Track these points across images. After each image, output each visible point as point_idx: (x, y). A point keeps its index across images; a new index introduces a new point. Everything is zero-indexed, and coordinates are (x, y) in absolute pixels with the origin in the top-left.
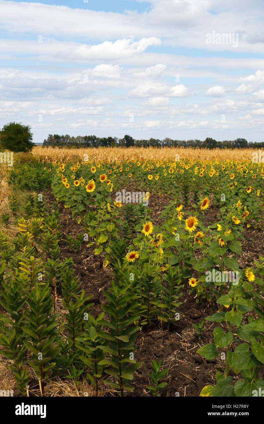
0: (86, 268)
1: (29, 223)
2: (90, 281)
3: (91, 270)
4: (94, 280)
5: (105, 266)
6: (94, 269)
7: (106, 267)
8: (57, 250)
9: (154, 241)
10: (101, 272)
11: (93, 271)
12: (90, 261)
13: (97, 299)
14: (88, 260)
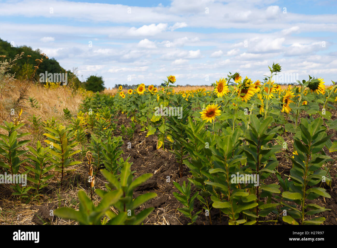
0: (138, 152)
1: (86, 116)
2: (144, 163)
3: (144, 154)
4: (148, 161)
5: (159, 147)
6: (147, 152)
7: (161, 148)
8: (108, 133)
9: (240, 91)
10: (155, 154)
11: (146, 154)
12: (142, 145)
13: (154, 183)
14: (140, 145)
